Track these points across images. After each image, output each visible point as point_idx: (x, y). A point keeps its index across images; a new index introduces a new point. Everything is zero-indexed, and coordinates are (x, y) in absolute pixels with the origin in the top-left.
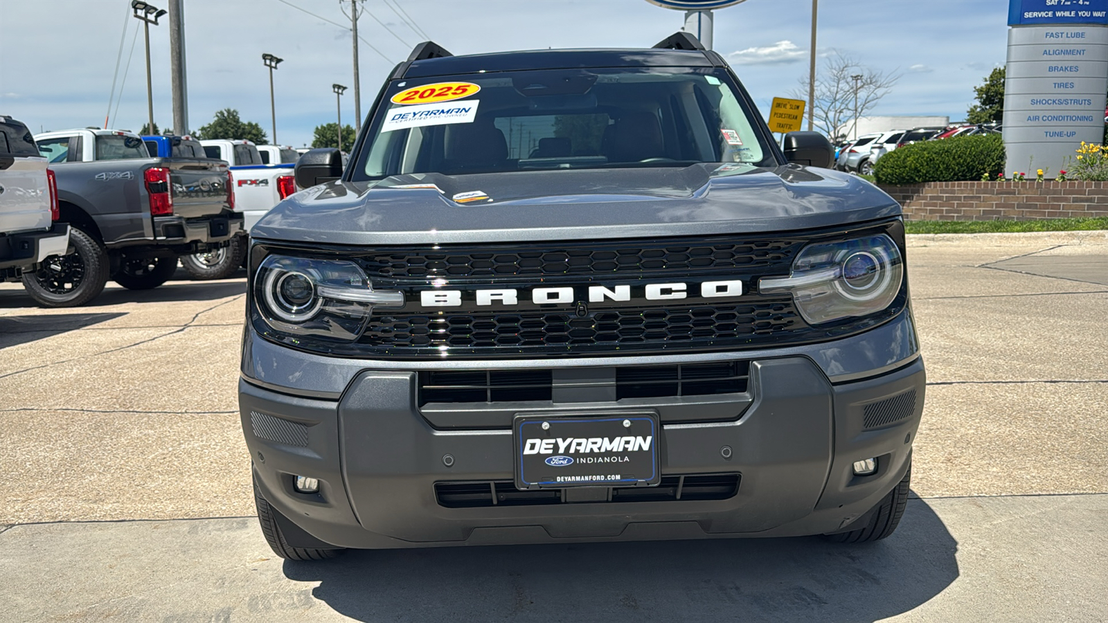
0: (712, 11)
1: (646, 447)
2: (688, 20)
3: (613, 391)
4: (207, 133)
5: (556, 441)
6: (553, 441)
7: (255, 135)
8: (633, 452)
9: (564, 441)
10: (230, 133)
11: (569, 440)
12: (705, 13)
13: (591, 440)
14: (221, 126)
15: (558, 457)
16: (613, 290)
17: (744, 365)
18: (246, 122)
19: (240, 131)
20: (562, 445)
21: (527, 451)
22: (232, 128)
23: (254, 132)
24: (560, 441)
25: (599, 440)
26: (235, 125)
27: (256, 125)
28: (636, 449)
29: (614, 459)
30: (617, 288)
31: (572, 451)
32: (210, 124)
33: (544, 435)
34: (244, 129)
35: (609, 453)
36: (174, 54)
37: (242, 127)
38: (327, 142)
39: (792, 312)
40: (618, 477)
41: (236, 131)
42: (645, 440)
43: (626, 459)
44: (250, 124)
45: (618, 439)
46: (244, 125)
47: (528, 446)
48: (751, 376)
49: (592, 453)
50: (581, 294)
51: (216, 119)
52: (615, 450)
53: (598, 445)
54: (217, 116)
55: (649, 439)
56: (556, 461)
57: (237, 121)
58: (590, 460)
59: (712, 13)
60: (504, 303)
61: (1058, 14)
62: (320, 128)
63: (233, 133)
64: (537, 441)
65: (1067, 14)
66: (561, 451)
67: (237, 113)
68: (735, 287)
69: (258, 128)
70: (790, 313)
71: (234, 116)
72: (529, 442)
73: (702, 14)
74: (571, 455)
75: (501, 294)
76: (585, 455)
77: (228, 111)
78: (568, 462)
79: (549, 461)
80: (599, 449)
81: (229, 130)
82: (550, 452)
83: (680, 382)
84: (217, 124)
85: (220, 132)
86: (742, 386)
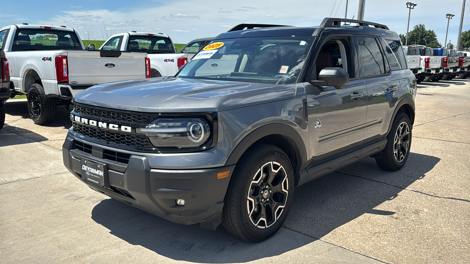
3: (102, 156)
4: (409, 35)
7: (431, 36)
10: (419, 35)
14: (416, 32)
17: (129, 156)
18: (428, 30)
19: (424, 34)
22: (421, 33)
23: (431, 34)
26: (422, 31)
27: (433, 31)
30: (104, 123)
32: (411, 31)
34: (426, 33)
36: (360, 5)
37: (425, 32)
38: (466, 39)
39: (147, 141)
41: (423, 34)
44: (430, 31)
46: (427, 31)
48: (130, 160)
50: (98, 124)
51: (414, 29)
54: (415, 27)
55: (103, 172)
56: (88, 173)
57: (424, 30)
60: (85, 123)
62: (464, 32)
63: (421, 35)
67: (424, 26)
68: (129, 129)
69: (433, 33)
70: (146, 141)
71: (422, 27)
77: (420, 25)
79: (86, 173)
81: (419, 34)
83: (117, 157)
84: (414, 31)
85: (415, 35)
86: (126, 162)
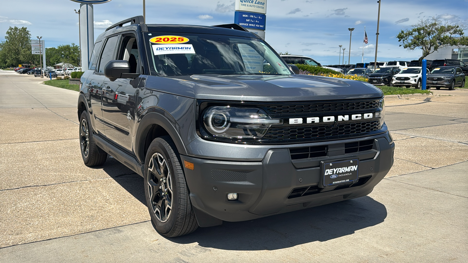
0: (92, 5)
1: (356, 169)
2: (81, 7)
3: (344, 151)
5: (333, 170)
6: (332, 170)
8: (353, 171)
9: (336, 169)
11: (337, 169)
12: (89, 5)
13: (343, 168)
15: (334, 175)
16: (344, 117)
20: (335, 171)
21: (326, 174)
24: (334, 169)
25: (344, 168)
28: (353, 170)
29: (348, 174)
30: (345, 116)
31: (338, 173)
33: (330, 168)
35: (347, 172)
40: (348, 180)
42: (356, 167)
43: (351, 174)
45: (349, 167)
47: (326, 172)
48: (375, 144)
49: (343, 173)
50: (336, 118)
52: (348, 171)
53: (344, 170)
55: (357, 166)
56: (334, 177)
58: (342, 175)
59: (93, 5)
60: (315, 122)
61: (250, 25)
64: (328, 170)
65: (252, 25)
66: (335, 173)
68: (371, 116)
72: (326, 170)
73: (88, 6)
74: (337, 174)
75: (314, 119)
76: (341, 174)
78: (336, 176)
79: (331, 177)
80: (345, 171)
82: (332, 173)
